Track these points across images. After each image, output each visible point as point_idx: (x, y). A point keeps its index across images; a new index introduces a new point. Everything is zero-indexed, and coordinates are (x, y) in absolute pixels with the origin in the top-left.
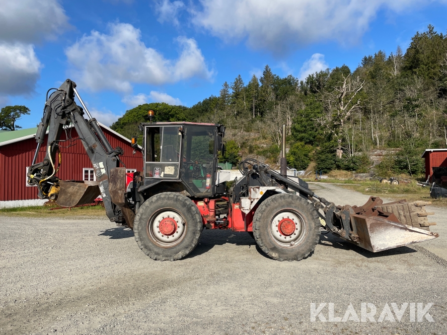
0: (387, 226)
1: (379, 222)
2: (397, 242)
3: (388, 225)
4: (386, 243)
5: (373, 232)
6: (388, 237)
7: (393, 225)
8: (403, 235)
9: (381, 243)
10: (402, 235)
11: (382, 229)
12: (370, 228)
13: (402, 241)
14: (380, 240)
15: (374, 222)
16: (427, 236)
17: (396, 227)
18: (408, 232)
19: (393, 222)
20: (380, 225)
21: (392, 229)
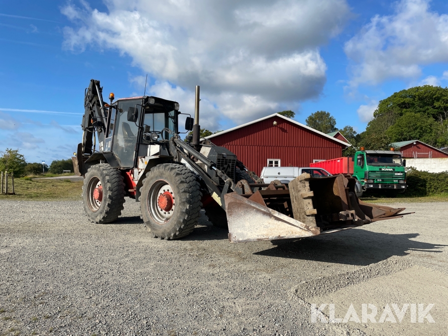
0: (247, 208)
1: (238, 202)
2: (259, 234)
3: (249, 207)
4: (245, 232)
5: (231, 215)
6: (247, 224)
7: (254, 208)
8: (267, 224)
9: (239, 231)
10: (265, 224)
11: (241, 212)
12: (228, 209)
13: (265, 233)
14: (238, 227)
15: (233, 200)
16: (300, 230)
17: (258, 210)
18: (272, 221)
19: (254, 203)
20: (240, 205)
21: (253, 212)
